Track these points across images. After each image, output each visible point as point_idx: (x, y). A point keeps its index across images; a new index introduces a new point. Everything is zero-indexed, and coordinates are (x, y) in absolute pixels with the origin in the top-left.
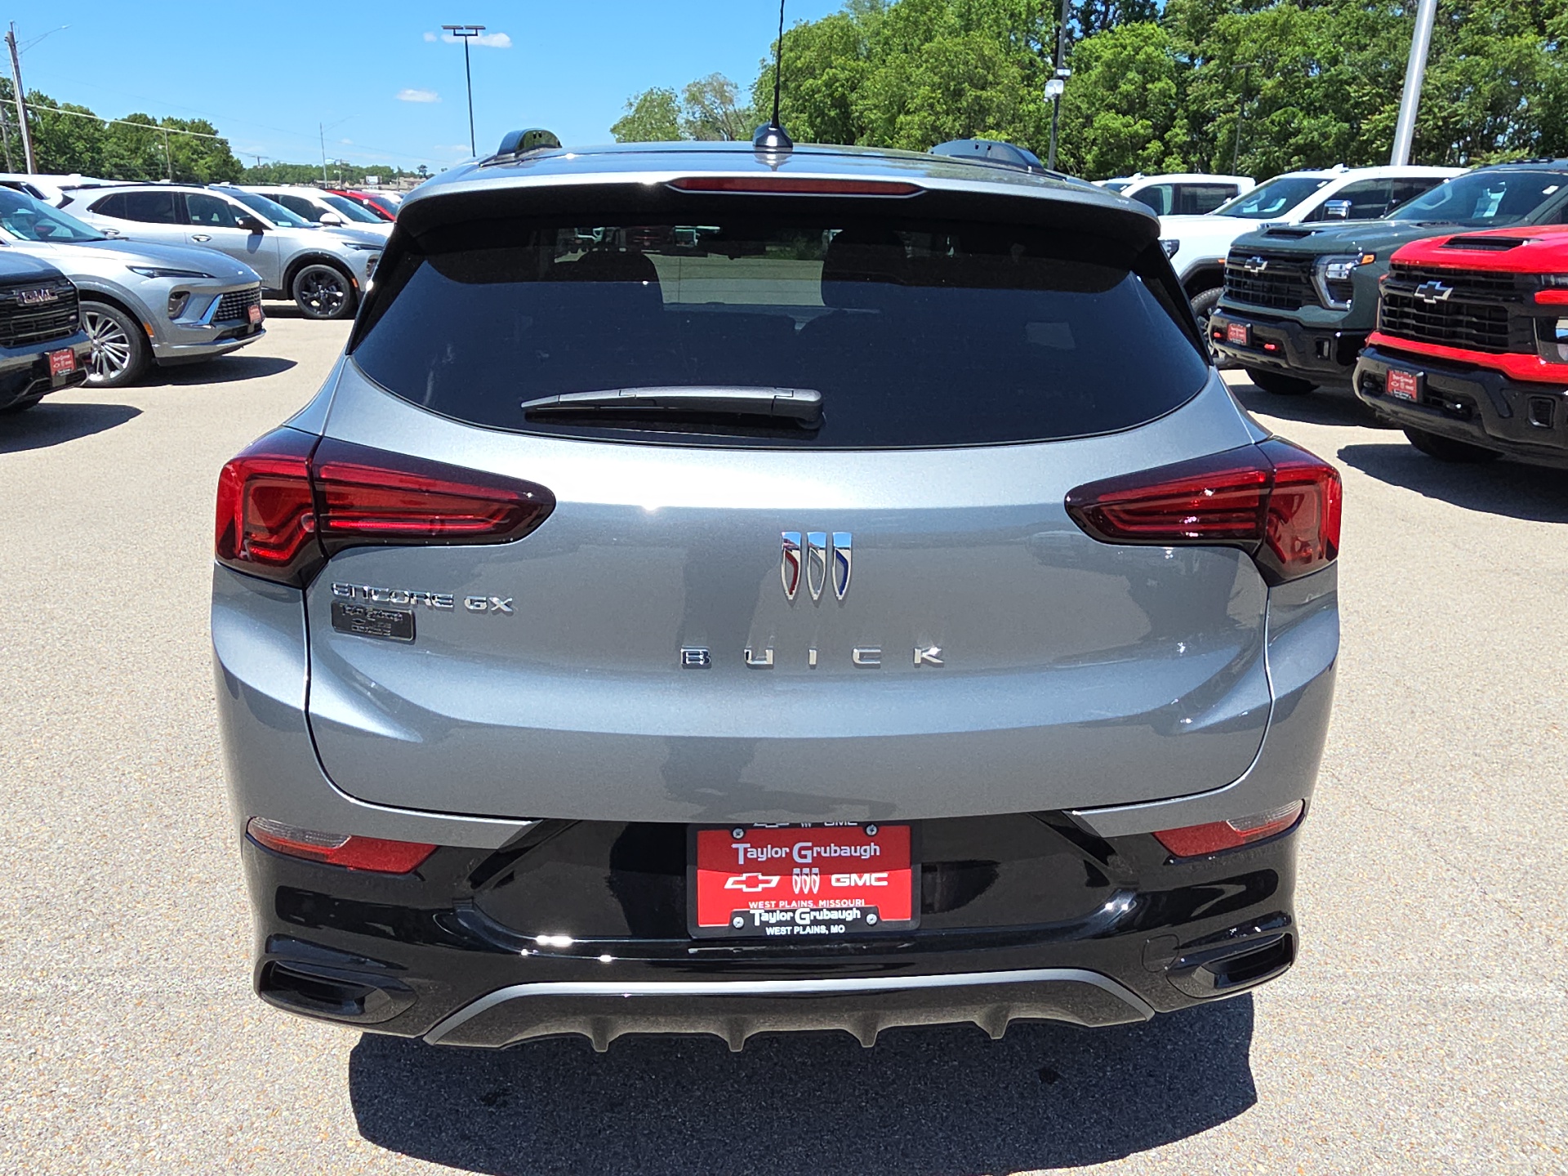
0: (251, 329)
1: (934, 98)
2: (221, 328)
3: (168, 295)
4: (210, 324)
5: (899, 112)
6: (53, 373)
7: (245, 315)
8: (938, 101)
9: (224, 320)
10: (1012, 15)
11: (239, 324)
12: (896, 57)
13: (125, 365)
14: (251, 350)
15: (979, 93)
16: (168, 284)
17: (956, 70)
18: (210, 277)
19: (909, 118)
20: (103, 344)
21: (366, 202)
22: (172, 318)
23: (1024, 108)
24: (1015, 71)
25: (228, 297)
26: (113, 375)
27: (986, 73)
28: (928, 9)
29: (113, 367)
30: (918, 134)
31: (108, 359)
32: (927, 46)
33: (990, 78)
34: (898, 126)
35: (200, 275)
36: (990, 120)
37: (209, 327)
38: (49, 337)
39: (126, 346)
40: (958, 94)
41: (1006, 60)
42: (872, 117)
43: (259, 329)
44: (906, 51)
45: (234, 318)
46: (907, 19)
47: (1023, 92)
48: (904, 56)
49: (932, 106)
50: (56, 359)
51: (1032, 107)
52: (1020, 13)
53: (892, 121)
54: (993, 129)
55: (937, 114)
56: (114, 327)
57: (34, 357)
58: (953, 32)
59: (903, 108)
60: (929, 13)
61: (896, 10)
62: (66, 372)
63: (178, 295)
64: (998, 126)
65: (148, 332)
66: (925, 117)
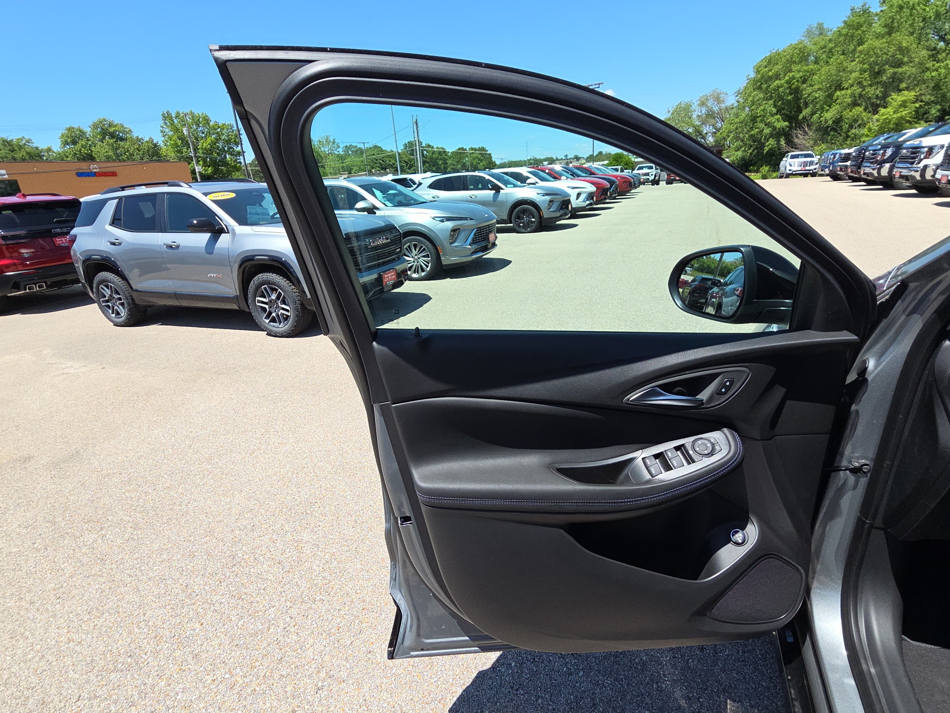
0: (490, 245)
1: (862, 78)
2: (475, 247)
3: (450, 231)
4: (470, 245)
5: (836, 90)
6: (384, 284)
7: (487, 239)
8: (865, 80)
9: (476, 242)
10: (924, 19)
11: (483, 244)
12: (838, 58)
13: (428, 269)
14: (493, 254)
15: (896, 70)
16: (450, 225)
17: (880, 59)
18: (471, 219)
19: (843, 92)
20: (419, 258)
21: (547, 171)
22: (451, 243)
23: (928, 74)
24: (924, 53)
25: (479, 229)
26: (423, 274)
27: (902, 57)
28: (861, 26)
29: (423, 270)
30: (849, 100)
31: (421, 266)
32: (861, 48)
33: (906, 59)
34: (835, 98)
35: (466, 219)
36: (903, 85)
37: (470, 247)
38: (384, 264)
39: (429, 259)
40: (879, 73)
41: (918, 47)
42: (817, 95)
43: (494, 245)
44: (843, 54)
45: (482, 241)
46: (847, 35)
47: (929, 65)
48: (842, 57)
49: (860, 83)
50: (386, 276)
51: (934, 74)
52: (930, 18)
53: (830, 96)
54: (904, 90)
55: (864, 88)
56: (424, 249)
57: (375, 276)
58: (879, 36)
59: (839, 87)
60: (862, 29)
61: (839, 31)
62: (391, 282)
63: (454, 230)
64: (907, 89)
65: (440, 251)
66: (855, 90)
